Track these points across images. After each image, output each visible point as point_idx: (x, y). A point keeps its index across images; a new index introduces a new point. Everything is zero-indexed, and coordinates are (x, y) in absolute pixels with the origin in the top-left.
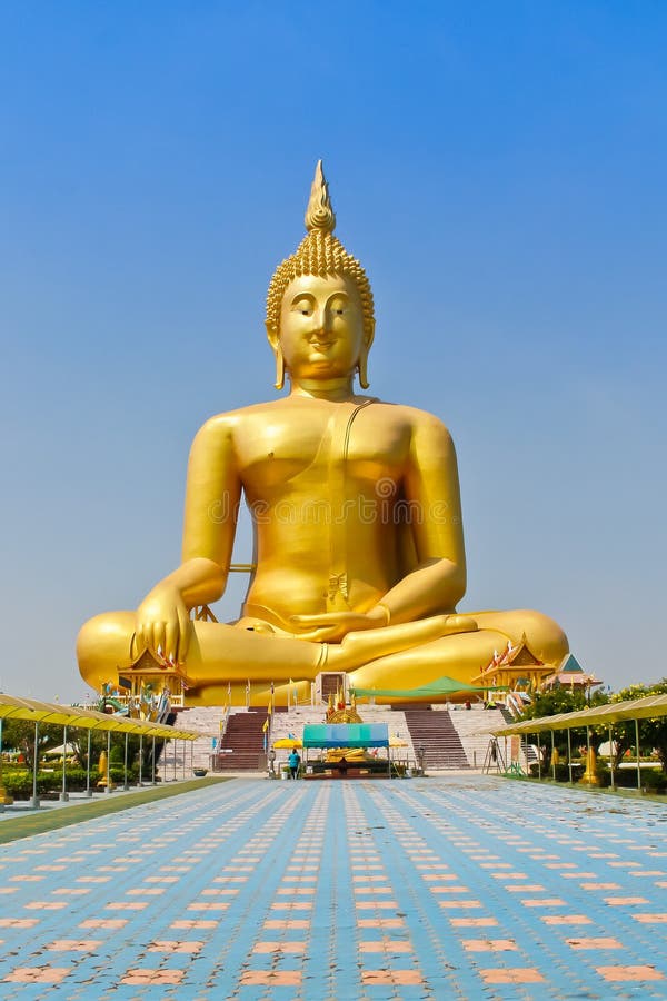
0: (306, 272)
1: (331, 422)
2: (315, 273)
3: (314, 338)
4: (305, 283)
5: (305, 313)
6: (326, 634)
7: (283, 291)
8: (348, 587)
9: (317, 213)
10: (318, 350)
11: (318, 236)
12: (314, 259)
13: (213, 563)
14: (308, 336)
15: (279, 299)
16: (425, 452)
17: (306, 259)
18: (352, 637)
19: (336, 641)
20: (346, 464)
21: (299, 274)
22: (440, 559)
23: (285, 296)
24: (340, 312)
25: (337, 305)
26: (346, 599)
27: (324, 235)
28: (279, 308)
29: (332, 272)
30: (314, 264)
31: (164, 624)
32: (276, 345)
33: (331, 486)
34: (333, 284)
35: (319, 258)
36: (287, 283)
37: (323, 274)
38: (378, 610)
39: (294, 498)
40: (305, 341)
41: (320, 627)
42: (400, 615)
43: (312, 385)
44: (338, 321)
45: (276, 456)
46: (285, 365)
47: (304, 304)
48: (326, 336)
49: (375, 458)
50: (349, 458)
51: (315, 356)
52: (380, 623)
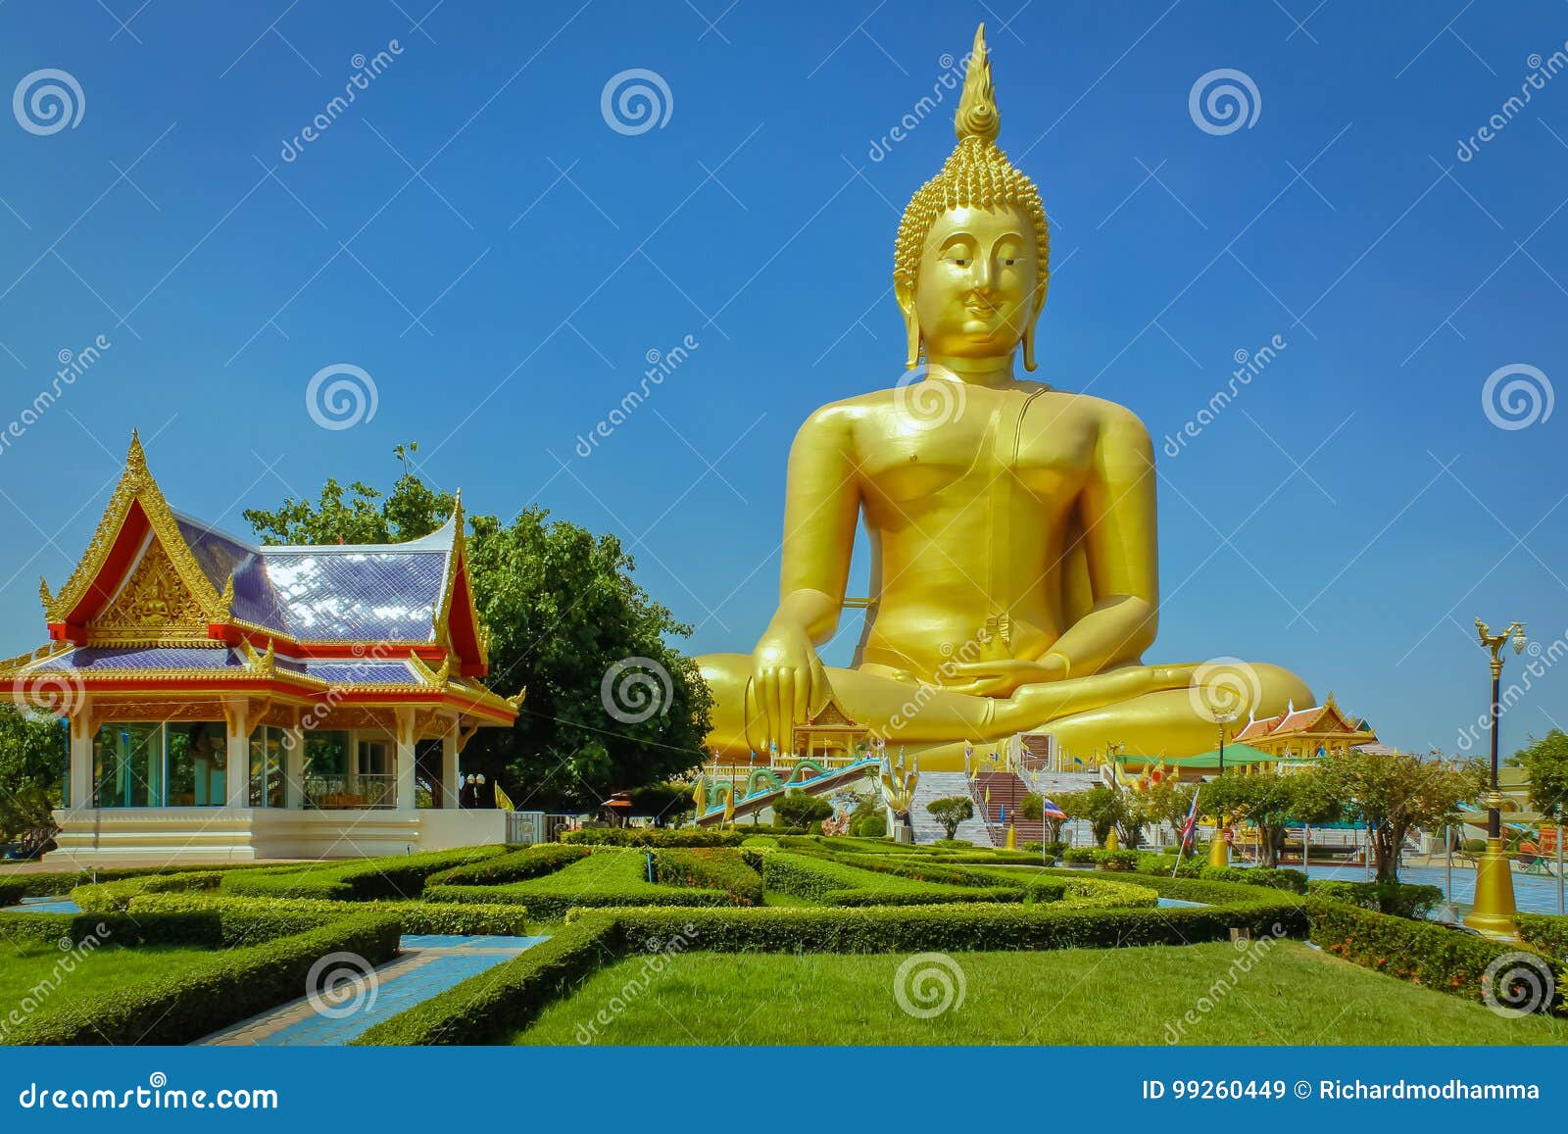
0: (964, 202)
1: (995, 417)
2: (976, 203)
3: (972, 299)
4: (960, 218)
5: (960, 263)
6: (989, 686)
7: (926, 229)
8: (1011, 630)
9: (977, 109)
10: (976, 316)
11: (977, 146)
12: (976, 181)
13: (827, 596)
14: (963, 296)
15: (920, 242)
16: (1116, 459)
17: (963, 182)
18: (1025, 692)
19: (1005, 695)
20: (1015, 472)
21: (952, 205)
22: (1128, 597)
23: (930, 236)
24: (1010, 263)
25: (1006, 252)
26: (1007, 644)
27: (985, 145)
28: (918, 254)
29: (1001, 203)
30: (976, 190)
31: (792, 670)
32: (907, 308)
33: (991, 501)
34: (1004, 220)
35: (982, 181)
36: (933, 218)
37: (988, 205)
38: (1051, 659)
39: (941, 515)
40: (959, 303)
41: (980, 678)
42: (1080, 667)
43: (965, 365)
44: (1007, 275)
45: (921, 460)
46: (922, 337)
47: (959, 248)
48: (990, 297)
49: (1055, 466)
50: (1018, 465)
51: (972, 324)
52: (1056, 675)
